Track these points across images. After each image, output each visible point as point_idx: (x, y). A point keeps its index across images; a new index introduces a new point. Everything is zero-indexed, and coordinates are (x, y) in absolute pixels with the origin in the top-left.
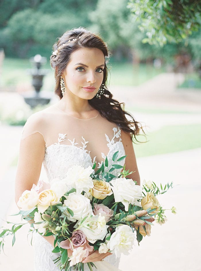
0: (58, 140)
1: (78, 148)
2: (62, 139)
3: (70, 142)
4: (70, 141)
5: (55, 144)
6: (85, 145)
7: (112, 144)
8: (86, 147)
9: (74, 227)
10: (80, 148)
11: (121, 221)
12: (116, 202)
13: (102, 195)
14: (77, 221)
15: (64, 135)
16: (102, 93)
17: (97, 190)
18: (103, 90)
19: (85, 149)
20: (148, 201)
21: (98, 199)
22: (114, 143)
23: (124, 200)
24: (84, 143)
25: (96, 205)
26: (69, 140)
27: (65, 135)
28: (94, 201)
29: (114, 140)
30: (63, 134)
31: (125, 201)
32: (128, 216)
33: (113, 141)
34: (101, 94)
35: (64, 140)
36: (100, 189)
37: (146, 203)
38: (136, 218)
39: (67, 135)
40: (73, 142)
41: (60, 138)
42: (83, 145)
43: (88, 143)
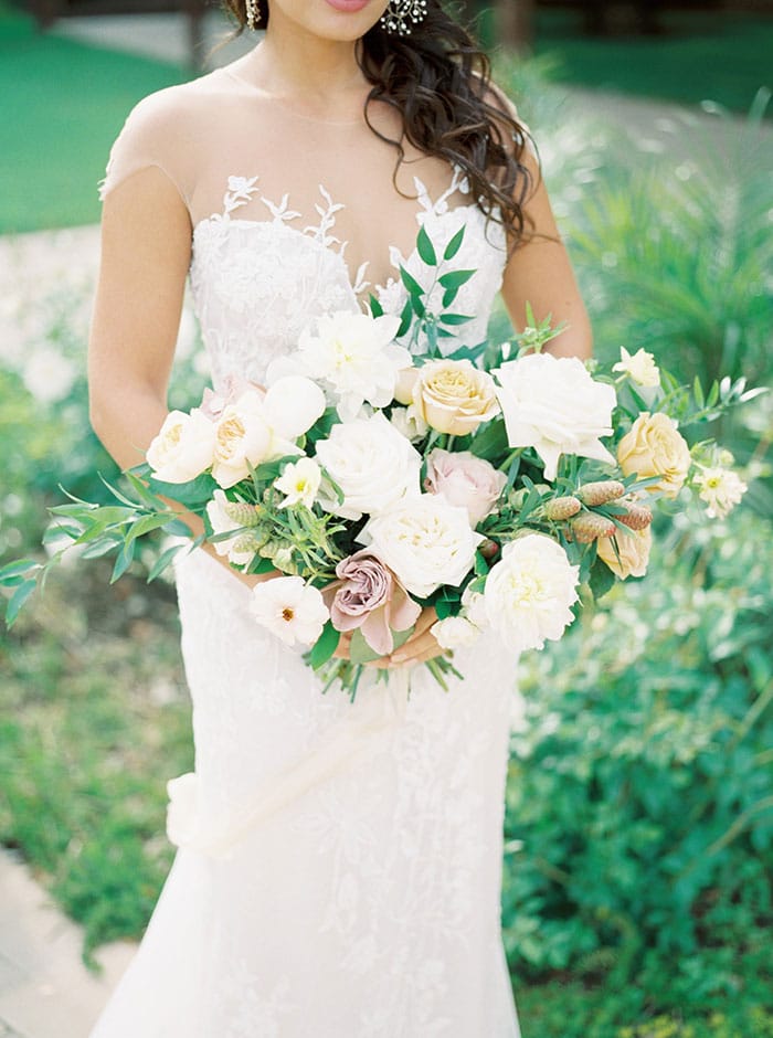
0: (225, 203)
1: (296, 233)
2: (239, 199)
3: (269, 209)
4: (269, 203)
5: (214, 220)
6: (330, 218)
7: (438, 215)
8: (332, 225)
9: (356, 540)
10: (305, 231)
11: (529, 517)
12: (511, 445)
13: (458, 418)
14: (366, 517)
15: (248, 180)
16: (417, 17)
17: (438, 400)
18: (420, 6)
19: (329, 232)
20: (637, 445)
21: (448, 436)
22: (448, 211)
23: (544, 438)
24: (326, 208)
25: (441, 458)
26: (265, 201)
27: (253, 181)
28: (433, 439)
29: (446, 200)
30: (244, 179)
31: (547, 442)
32: (554, 501)
33: (442, 204)
34: (415, 21)
35: (244, 203)
36: (452, 398)
37: (632, 454)
38: (582, 509)
39: (258, 181)
40: (278, 207)
41: (233, 193)
42: (321, 217)
43: (342, 209)
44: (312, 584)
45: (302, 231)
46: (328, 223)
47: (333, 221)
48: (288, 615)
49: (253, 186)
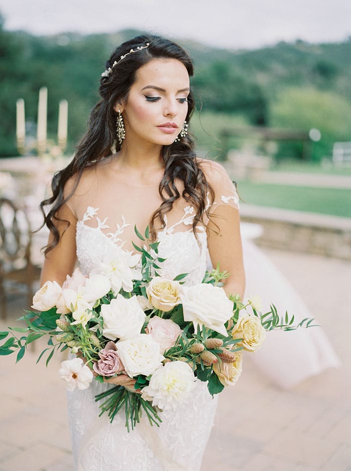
0: (84, 217)
1: (103, 235)
3: (98, 223)
4: (99, 220)
6: (122, 230)
7: (167, 234)
10: (107, 235)
19: (118, 236)
20: (239, 328)
23: (198, 319)
24: (121, 225)
27: (96, 210)
30: (93, 209)
32: (194, 345)
33: (171, 229)
35: (90, 219)
37: (236, 331)
38: (205, 350)
39: (98, 210)
40: (101, 222)
41: (87, 213)
42: (117, 229)
43: (128, 226)
44: (87, 365)
45: (106, 234)
46: (119, 232)
47: (122, 232)
48: (75, 376)
49: (96, 212)
